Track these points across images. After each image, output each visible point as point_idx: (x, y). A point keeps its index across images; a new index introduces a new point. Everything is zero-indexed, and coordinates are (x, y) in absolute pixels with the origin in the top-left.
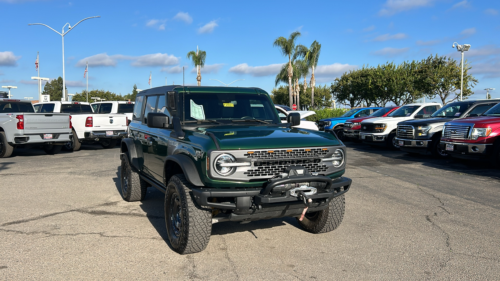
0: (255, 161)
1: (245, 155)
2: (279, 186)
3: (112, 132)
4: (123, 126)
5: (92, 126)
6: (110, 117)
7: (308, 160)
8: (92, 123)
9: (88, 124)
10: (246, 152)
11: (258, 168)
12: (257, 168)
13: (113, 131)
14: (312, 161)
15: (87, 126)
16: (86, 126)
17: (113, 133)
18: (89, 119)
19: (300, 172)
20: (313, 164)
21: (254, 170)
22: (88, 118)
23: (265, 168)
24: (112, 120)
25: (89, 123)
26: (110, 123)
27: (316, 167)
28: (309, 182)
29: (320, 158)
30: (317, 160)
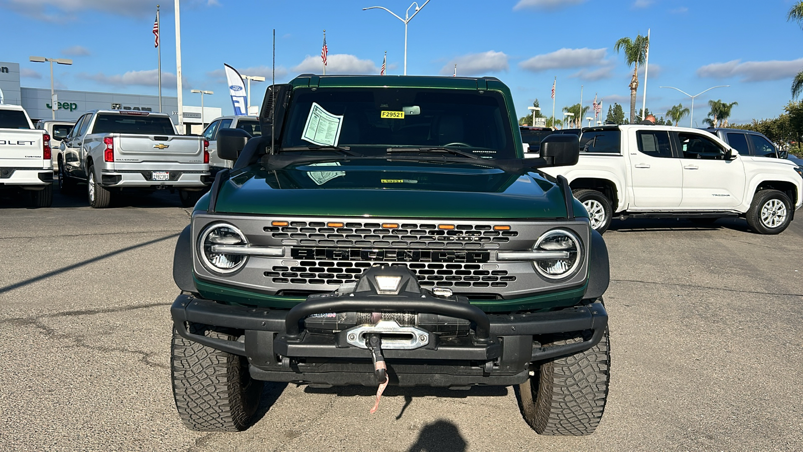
0: (294, 246)
1: (265, 229)
2: (322, 316)
7: (449, 254)
10: (269, 220)
11: (302, 263)
12: (297, 263)
14: (464, 258)
20: (463, 264)
21: (289, 268)
23: (320, 264)
27: (475, 273)
28: (412, 313)
29: (487, 250)
30: (478, 255)
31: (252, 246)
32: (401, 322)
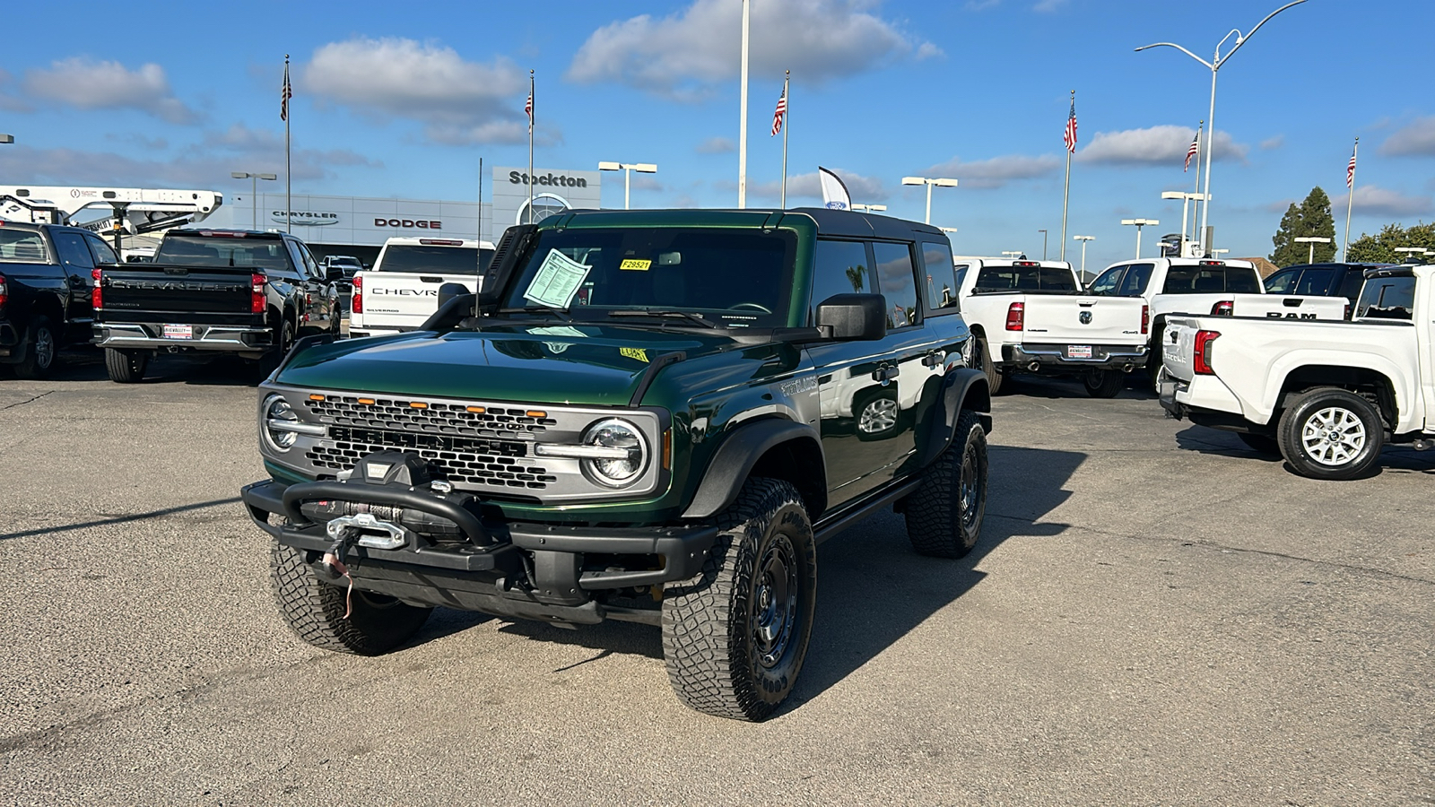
0: (332, 425)
1: (307, 403)
2: (315, 503)
3: (1090, 349)
4: (1127, 332)
5: (1022, 330)
6: (1081, 305)
7: (481, 443)
8: (1022, 320)
9: (1011, 324)
10: (308, 393)
11: (338, 445)
12: (334, 444)
13: (1093, 346)
14: (498, 449)
15: (1009, 328)
16: (1007, 329)
17: (1090, 352)
18: (1013, 309)
19: (377, 471)
20: (496, 457)
21: (327, 450)
22: (1013, 305)
23: (354, 447)
24: (1090, 315)
25: (1015, 319)
26: (1082, 321)
27: (509, 468)
28: (401, 508)
29: (524, 441)
30: (514, 446)
31: (302, 424)
32: (378, 517)
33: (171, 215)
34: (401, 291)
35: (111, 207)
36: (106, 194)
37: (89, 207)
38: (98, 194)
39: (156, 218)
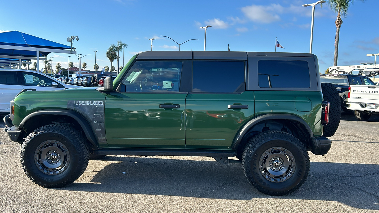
33: (377, 72)
34: (361, 91)
35: (359, 70)
36: (358, 67)
37: (353, 71)
38: (356, 67)
39: (372, 73)
